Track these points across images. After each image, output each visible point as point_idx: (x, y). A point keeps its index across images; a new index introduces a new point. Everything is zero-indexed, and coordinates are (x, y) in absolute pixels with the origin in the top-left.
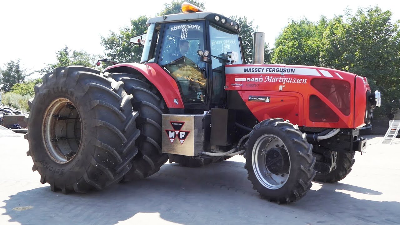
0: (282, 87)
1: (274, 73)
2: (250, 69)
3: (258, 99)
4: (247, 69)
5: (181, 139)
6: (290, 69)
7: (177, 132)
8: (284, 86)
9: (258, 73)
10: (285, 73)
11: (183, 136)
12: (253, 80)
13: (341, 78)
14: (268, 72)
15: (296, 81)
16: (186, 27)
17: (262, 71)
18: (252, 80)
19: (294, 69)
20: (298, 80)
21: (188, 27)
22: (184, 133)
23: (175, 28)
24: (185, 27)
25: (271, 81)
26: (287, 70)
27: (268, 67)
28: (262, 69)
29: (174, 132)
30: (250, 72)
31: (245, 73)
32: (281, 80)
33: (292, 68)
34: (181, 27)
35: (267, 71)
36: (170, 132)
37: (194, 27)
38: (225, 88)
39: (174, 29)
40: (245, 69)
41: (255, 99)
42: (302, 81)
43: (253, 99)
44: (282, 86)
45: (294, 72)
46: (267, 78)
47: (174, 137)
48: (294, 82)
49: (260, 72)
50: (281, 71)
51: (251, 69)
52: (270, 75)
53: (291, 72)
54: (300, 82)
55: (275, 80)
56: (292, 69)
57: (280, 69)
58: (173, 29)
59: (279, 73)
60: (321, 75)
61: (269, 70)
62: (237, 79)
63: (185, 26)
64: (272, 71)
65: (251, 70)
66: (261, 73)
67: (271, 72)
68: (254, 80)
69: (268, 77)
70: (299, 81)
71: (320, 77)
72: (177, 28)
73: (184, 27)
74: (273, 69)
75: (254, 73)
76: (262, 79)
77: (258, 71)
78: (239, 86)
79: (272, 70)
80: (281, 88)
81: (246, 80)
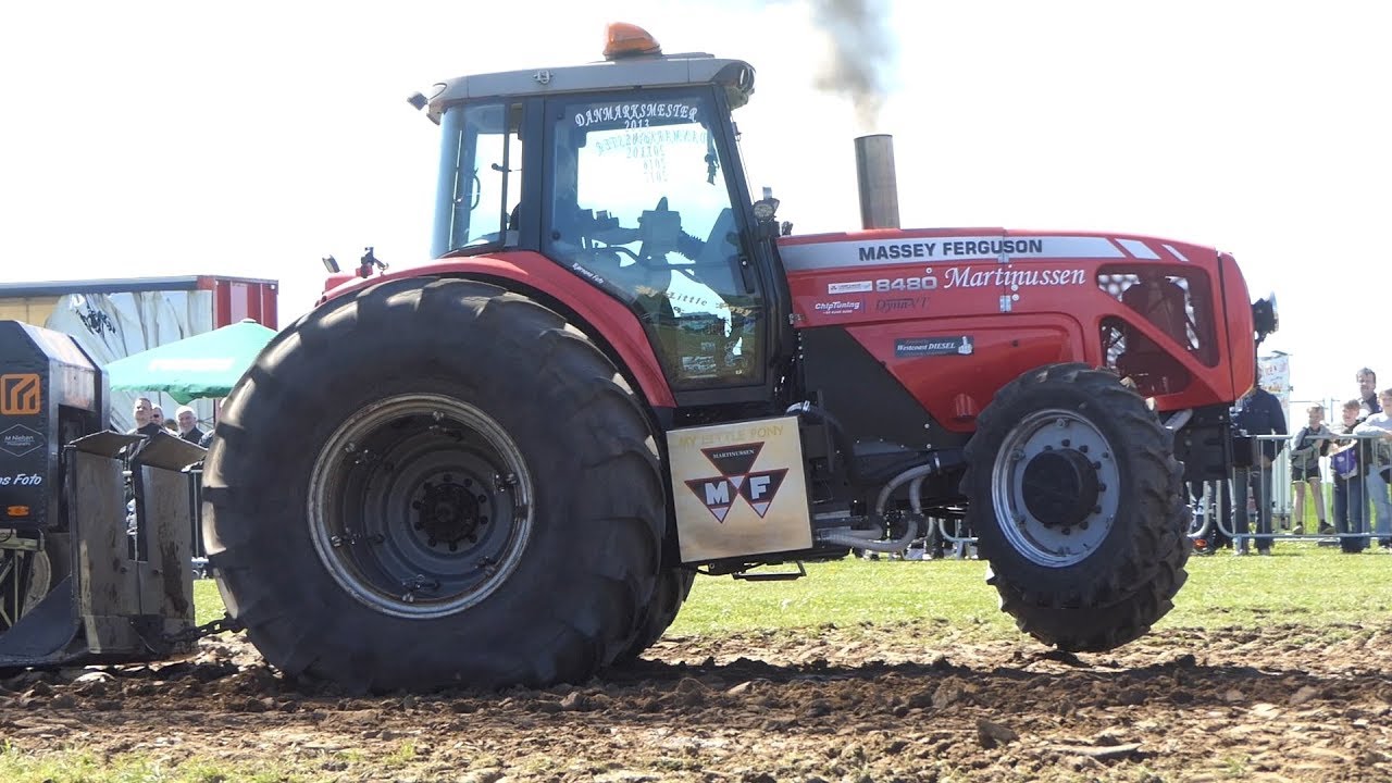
0: (1009, 300)
1: (971, 256)
2: (882, 248)
3: (932, 346)
4: (872, 249)
5: (757, 501)
6: (1024, 242)
7: (737, 481)
8: (1016, 297)
9: (913, 259)
10: (1011, 255)
11: (763, 489)
12: (902, 286)
13: (1183, 259)
14: (951, 256)
15: (1051, 276)
16: (639, 111)
17: (931, 254)
18: (898, 284)
19: (1040, 242)
20: (1059, 275)
21: (647, 112)
22: (767, 480)
23: (594, 118)
24: (634, 111)
25: (968, 283)
26: (1014, 246)
27: (947, 240)
28: (927, 245)
29: (723, 485)
30: (883, 258)
31: (865, 263)
32: (1003, 277)
33: (1032, 238)
34: (618, 114)
35: (948, 252)
36: (709, 486)
37: (673, 113)
38: (792, 322)
39: (590, 118)
40: (862, 250)
41: (919, 348)
42: (1071, 276)
43: (910, 348)
44: (1009, 297)
45: (1039, 250)
46: (951, 273)
47: (726, 499)
48: (1045, 281)
49: (922, 255)
50: (997, 249)
51: (888, 250)
52: (961, 265)
53: (1031, 251)
54: (1065, 280)
55: (981, 279)
56: (1032, 242)
57: (993, 243)
58: (586, 118)
59: (991, 255)
60: (1124, 256)
61: (952, 247)
62: (837, 285)
63: (634, 107)
64: (964, 251)
65: (889, 253)
66: (926, 258)
67: (962, 253)
68: (906, 284)
69: (956, 270)
70: (1062, 277)
71: (1121, 261)
72: (603, 116)
73: (630, 112)
74: (968, 243)
75: (901, 260)
76: (934, 279)
77: (916, 255)
78: (849, 309)
79: (964, 246)
80: (1006, 304)
81: (874, 285)
